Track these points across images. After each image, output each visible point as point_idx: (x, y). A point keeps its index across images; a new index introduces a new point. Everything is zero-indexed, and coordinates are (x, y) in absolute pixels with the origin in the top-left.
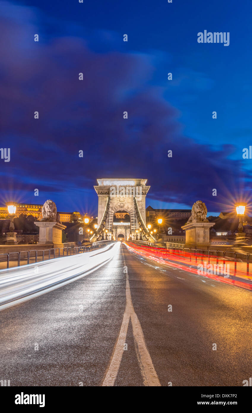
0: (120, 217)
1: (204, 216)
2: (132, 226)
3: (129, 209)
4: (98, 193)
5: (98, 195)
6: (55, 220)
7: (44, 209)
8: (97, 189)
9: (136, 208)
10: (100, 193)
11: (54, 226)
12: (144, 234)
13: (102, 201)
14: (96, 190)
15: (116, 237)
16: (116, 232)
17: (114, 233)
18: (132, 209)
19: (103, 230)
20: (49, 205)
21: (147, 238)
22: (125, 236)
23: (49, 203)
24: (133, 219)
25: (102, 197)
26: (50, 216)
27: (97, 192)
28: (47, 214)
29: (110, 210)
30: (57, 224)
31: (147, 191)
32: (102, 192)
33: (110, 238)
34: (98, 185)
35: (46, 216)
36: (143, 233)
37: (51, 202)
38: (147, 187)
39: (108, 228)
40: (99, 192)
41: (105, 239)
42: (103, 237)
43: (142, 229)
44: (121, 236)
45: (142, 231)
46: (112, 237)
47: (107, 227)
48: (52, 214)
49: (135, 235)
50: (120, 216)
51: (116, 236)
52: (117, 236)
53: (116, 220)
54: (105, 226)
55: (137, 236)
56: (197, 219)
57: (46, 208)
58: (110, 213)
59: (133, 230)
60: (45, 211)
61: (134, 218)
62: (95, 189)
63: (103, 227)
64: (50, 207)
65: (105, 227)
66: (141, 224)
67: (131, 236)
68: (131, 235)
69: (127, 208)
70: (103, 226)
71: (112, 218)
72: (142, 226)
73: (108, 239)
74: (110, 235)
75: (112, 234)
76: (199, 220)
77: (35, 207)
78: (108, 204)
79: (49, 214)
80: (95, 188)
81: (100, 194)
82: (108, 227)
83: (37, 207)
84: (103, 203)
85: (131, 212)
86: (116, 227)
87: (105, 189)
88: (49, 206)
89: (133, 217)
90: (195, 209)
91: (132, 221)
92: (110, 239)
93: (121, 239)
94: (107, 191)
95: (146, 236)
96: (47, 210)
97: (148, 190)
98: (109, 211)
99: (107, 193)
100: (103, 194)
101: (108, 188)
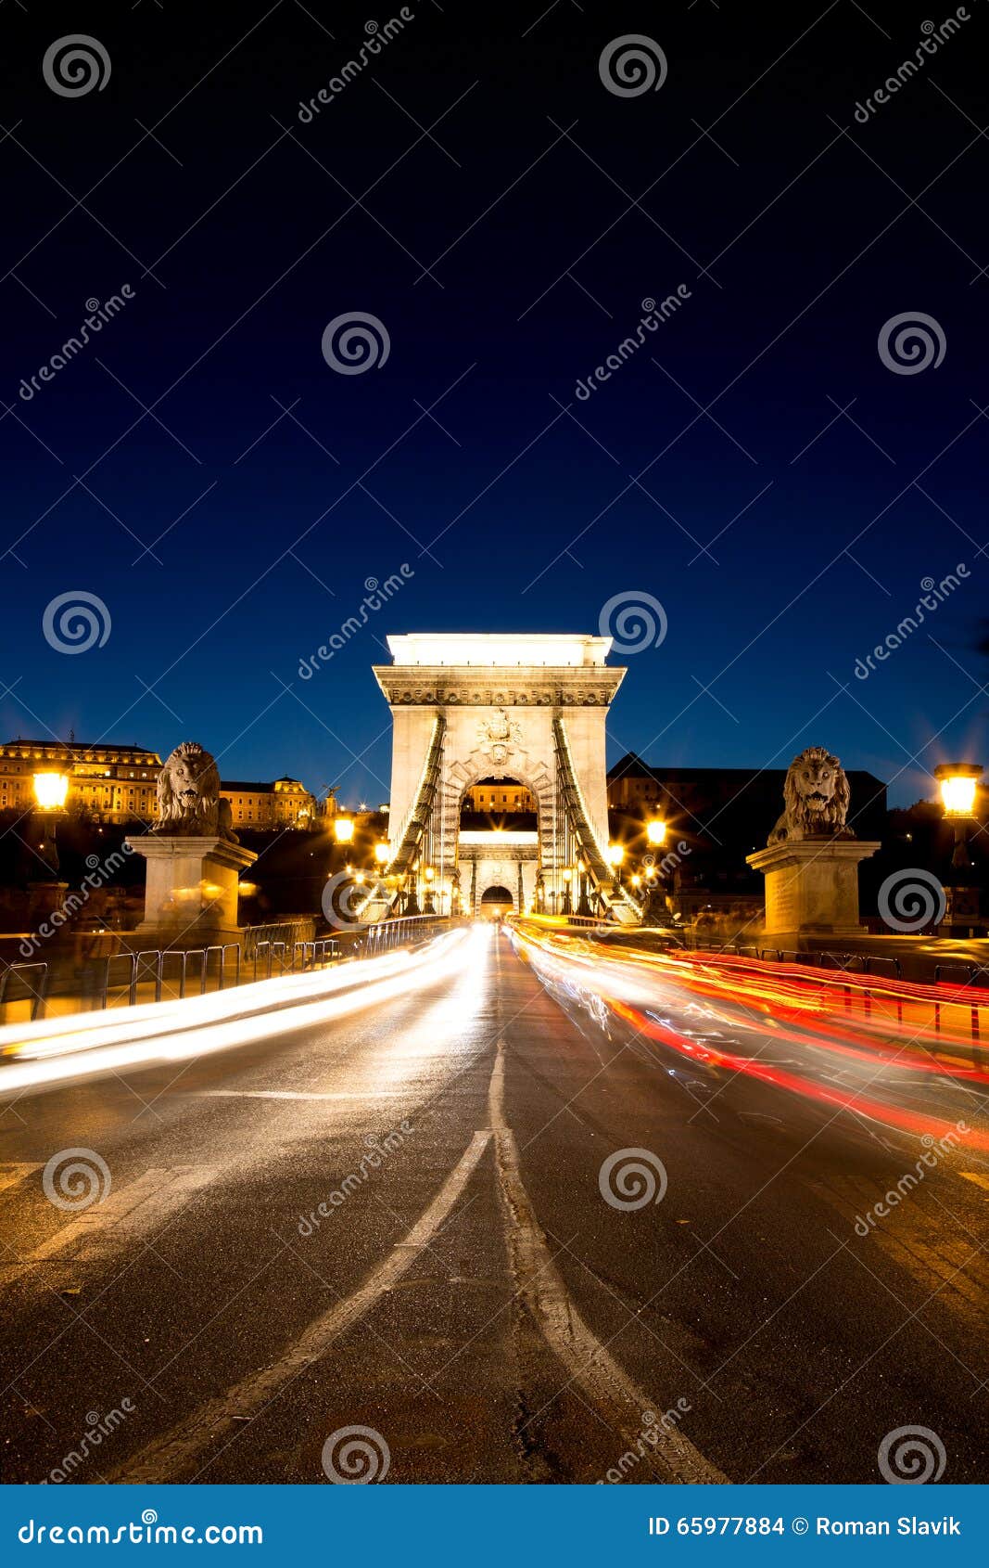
0: (491, 804)
1: (835, 814)
2: (545, 851)
3: (534, 769)
4: (389, 701)
5: (392, 708)
6: (213, 829)
7: (167, 780)
8: (388, 680)
9: (563, 768)
10: (401, 697)
11: (209, 853)
12: (594, 886)
14: (381, 686)
15: (473, 900)
16: (474, 878)
17: (461, 880)
18: (543, 770)
19: (415, 867)
20: (189, 764)
21: (608, 903)
22: (515, 896)
23: (189, 756)
24: (548, 819)
25: (409, 719)
26: (191, 810)
27: (386, 695)
28: (180, 801)
29: (446, 774)
30: (219, 847)
31: (614, 691)
32: (407, 694)
33: (443, 906)
34: (391, 664)
35: (176, 811)
36: (592, 881)
37: (196, 751)
38: (613, 670)
39: (437, 860)
40: (394, 695)
41: (421, 908)
42: (413, 898)
43: (589, 863)
44: (498, 894)
45: (589, 874)
46: (455, 901)
47: (431, 853)
48: (201, 803)
49: (561, 888)
50: (493, 800)
51: (473, 893)
52: (480, 892)
53: (473, 818)
54: (422, 848)
55: (567, 895)
56: (807, 825)
57: (173, 776)
58: (445, 790)
59: (549, 867)
60: (170, 792)
61: (553, 813)
62: (379, 681)
63: (413, 852)
64: (192, 772)
65: (421, 851)
66: (581, 844)
67: (541, 898)
68: (540, 891)
69: (521, 769)
70: (411, 847)
71: (456, 812)
72: (587, 849)
73: (436, 909)
74: (443, 894)
75: (456, 884)
76: (813, 832)
77: (95, 758)
78: (437, 750)
79: (185, 801)
80: (380, 676)
81: (403, 703)
82: (434, 856)
83: (101, 759)
84: (412, 743)
85: (540, 783)
86: (473, 856)
87: (424, 680)
88: (186, 770)
89: (550, 807)
90: (797, 785)
91: (544, 825)
92: (447, 911)
93: (496, 909)
95: (605, 895)
96: (178, 784)
97: (616, 684)
98: (441, 782)
99: (431, 700)
100: (412, 702)
101: (438, 676)
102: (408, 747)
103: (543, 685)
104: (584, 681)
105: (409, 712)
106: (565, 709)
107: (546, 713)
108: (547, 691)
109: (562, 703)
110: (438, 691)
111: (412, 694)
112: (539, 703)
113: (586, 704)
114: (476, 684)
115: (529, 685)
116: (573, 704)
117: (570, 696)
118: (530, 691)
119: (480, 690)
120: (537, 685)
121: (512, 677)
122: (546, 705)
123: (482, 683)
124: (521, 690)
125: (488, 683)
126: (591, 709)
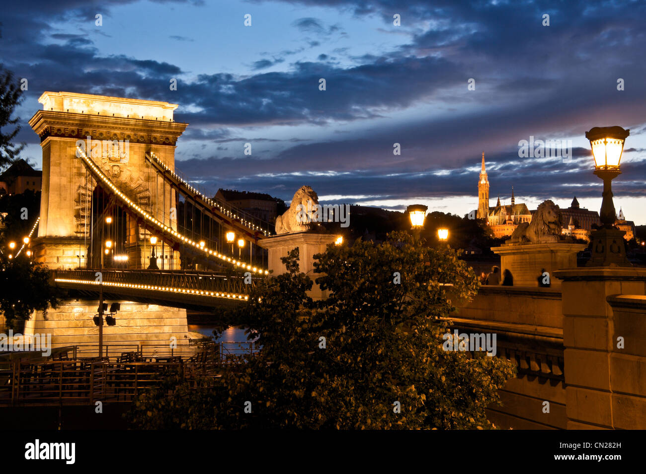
3: (134, 182)
4: (48, 133)
5: (50, 138)
8: (49, 120)
10: (56, 132)
13: (60, 156)
25: (60, 146)
29: (83, 181)
31: (180, 137)
32: (59, 130)
38: (180, 124)
69: (127, 181)
81: (56, 135)
84: (62, 161)
85: (138, 190)
87: (71, 122)
94: (73, 128)
97: (181, 132)
98: (80, 186)
99: (75, 135)
100: (63, 136)
101: (80, 120)
102: (60, 164)
103: (141, 130)
104: (164, 130)
105: (60, 141)
106: (153, 146)
107: (142, 147)
108: (142, 134)
109: (151, 143)
110: (78, 129)
111: (62, 130)
112: (138, 142)
113: (164, 144)
114: (102, 127)
115: (133, 130)
116: (157, 143)
117: (155, 138)
118: (133, 133)
119: (104, 131)
120: (137, 130)
121: (124, 124)
122: (142, 143)
123: (106, 127)
124: (128, 133)
125: (109, 127)
126: (167, 147)
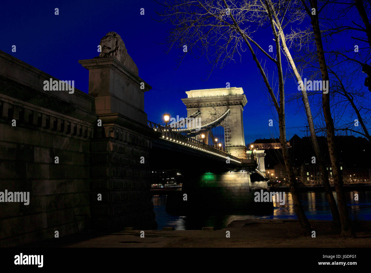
2: (226, 143)
5: (187, 109)
10: (189, 106)
14: (184, 104)
18: (225, 122)
24: (227, 135)
27: (186, 106)
34: (187, 98)
80: (184, 101)
89: (226, 131)
94: (196, 104)
97: (242, 99)
100: (192, 107)
101: (197, 100)
103: (224, 101)
104: (234, 99)
105: (191, 110)
106: (230, 106)
107: (225, 108)
110: (198, 104)
111: (191, 105)
112: (223, 105)
113: (235, 105)
116: (232, 105)
117: (231, 103)
119: (208, 103)
120: (222, 101)
121: (216, 99)
122: (225, 106)
123: (208, 101)
124: (219, 102)
125: (210, 101)
126: (237, 106)
